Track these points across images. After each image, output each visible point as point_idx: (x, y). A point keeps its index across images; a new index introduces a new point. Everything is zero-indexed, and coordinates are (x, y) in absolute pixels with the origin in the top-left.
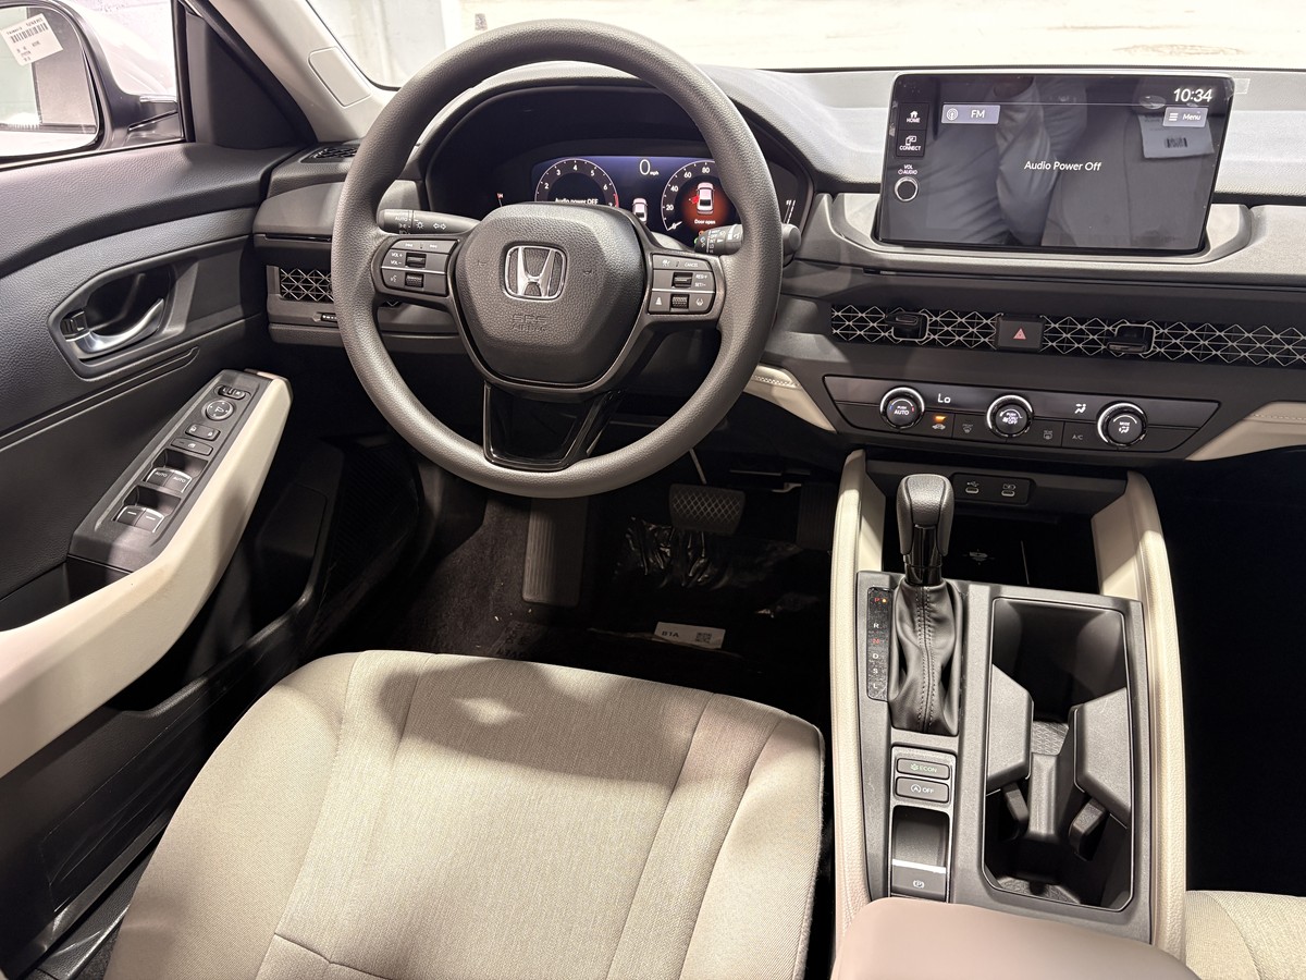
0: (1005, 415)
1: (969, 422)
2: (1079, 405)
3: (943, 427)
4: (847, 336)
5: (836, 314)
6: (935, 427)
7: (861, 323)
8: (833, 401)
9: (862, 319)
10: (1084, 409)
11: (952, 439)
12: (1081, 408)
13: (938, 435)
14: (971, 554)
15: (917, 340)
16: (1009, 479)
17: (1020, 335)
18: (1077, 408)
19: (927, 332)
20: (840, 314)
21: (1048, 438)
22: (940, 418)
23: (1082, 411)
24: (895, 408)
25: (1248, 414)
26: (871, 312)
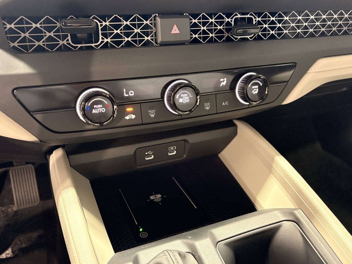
0: (180, 97)
1: (152, 108)
2: (222, 80)
3: (133, 117)
4: (25, 47)
5: (8, 26)
6: (127, 118)
7: (37, 34)
8: (29, 112)
9: (37, 30)
10: (225, 82)
11: (142, 124)
12: (223, 81)
13: (131, 124)
14: (152, 198)
15: (93, 45)
16: (172, 144)
17: (175, 30)
18: (221, 82)
19: (101, 36)
20: (13, 26)
21: (208, 108)
22: (129, 109)
23: (224, 83)
24: (92, 107)
25: (308, 69)
26: (44, 22)
